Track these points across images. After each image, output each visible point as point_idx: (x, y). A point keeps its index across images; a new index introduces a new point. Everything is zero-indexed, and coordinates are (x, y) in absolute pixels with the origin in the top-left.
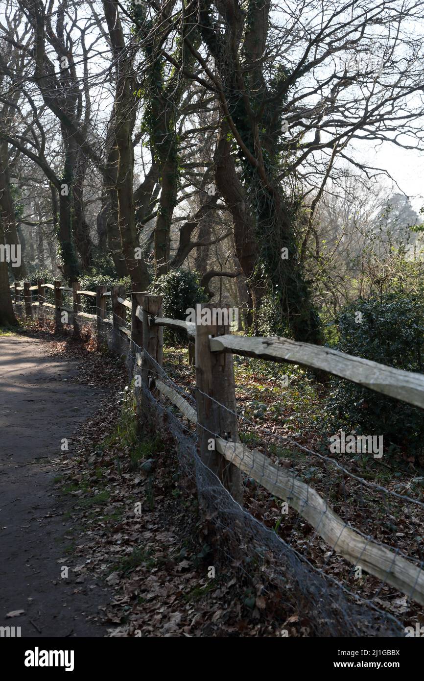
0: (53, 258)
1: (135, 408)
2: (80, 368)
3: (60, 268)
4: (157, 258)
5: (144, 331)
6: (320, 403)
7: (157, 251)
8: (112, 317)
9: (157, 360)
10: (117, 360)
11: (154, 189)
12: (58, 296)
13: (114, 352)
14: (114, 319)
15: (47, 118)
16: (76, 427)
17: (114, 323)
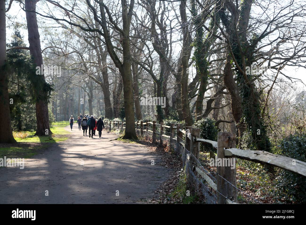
0: (153, 112)
1: (186, 179)
2: (162, 159)
3: (156, 116)
4: (197, 113)
5: (191, 144)
6: (272, 183)
7: (197, 110)
8: (176, 137)
9: (197, 158)
10: (178, 156)
11: (197, 84)
12: (154, 127)
13: (177, 153)
14: (178, 138)
15: (154, 55)
16: (159, 185)
17: (177, 140)
